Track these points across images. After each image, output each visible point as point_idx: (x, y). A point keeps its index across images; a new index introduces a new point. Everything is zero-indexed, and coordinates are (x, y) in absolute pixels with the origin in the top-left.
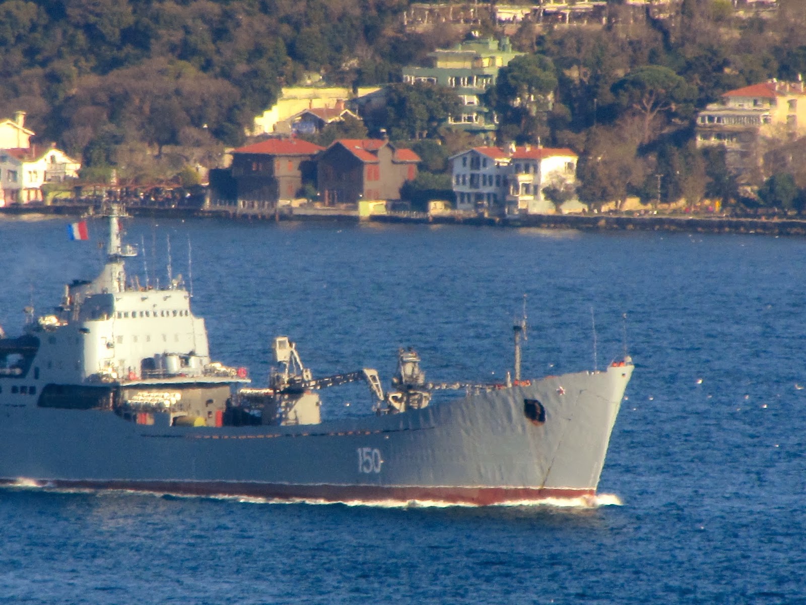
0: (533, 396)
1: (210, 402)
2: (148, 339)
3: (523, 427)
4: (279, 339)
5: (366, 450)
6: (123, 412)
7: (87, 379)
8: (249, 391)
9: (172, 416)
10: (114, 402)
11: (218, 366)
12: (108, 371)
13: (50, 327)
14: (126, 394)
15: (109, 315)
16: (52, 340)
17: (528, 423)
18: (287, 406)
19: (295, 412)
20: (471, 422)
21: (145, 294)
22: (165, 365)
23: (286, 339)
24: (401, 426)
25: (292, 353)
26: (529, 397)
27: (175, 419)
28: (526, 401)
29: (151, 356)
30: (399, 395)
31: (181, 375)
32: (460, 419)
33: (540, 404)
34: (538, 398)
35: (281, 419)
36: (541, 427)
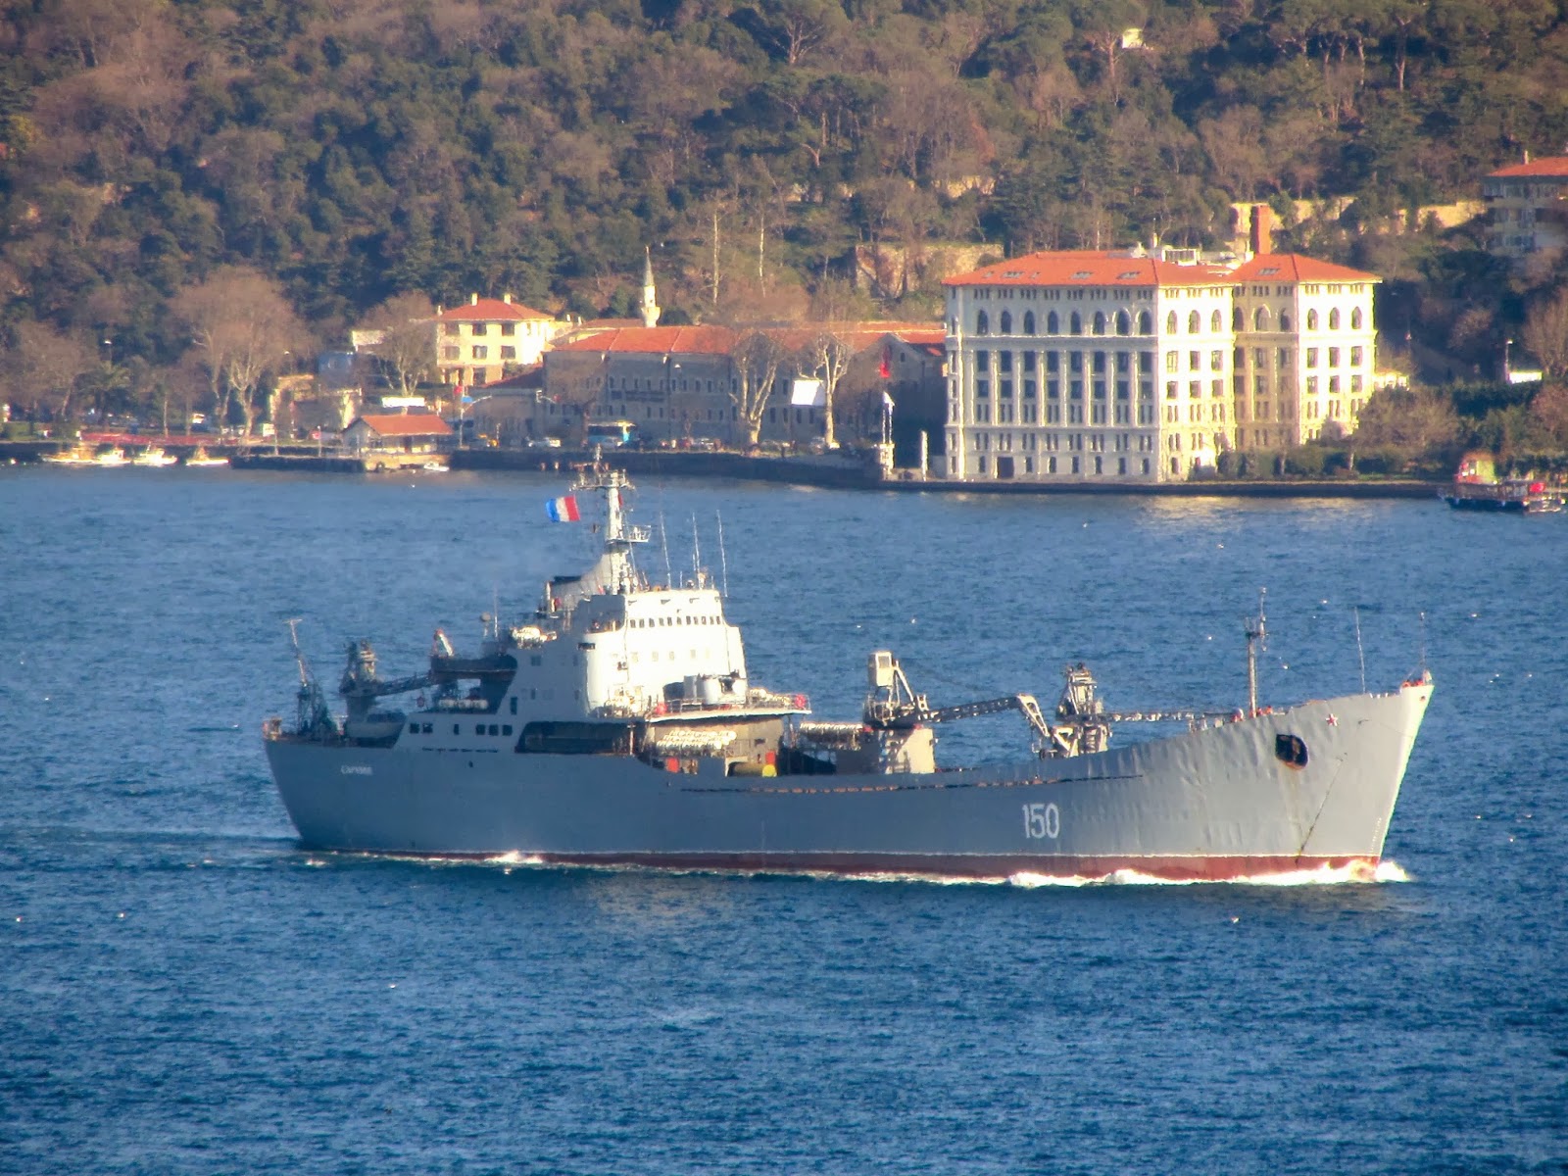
0: (1289, 729)
1: (759, 741)
2: (672, 656)
3: (1274, 772)
4: (878, 655)
5: (1034, 807)
6: (651, 757)
7: (594, 713)
8: (811, 726)
9: (728, 762)
10: (635, 744)
11: (762, 693)
12: (624, 702)
13: (534, 644)
14: (651, 732)
15: (619, 625)
16: (536, 661)
17: (1280, 765)
18: (893, 745)
19: (905, 753)
20: (1196, 768)
21: (664, 595)
22: (701, 692)
23: (888, 654)
24: (1090, 773)
25: (896, 672)
26: (1284, 731)
27: (732, 766)
28: (1279, 738)
29: (681, 680)
30: (1069, 731)
31: (724, 707)
32: (1179, 762)
33: (1299, 740)
34: (1297, 732)
35: (885, 764)
36: (1300, 772)
